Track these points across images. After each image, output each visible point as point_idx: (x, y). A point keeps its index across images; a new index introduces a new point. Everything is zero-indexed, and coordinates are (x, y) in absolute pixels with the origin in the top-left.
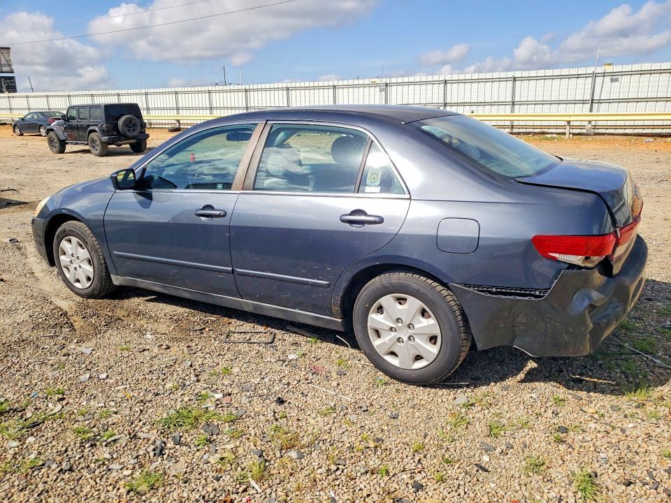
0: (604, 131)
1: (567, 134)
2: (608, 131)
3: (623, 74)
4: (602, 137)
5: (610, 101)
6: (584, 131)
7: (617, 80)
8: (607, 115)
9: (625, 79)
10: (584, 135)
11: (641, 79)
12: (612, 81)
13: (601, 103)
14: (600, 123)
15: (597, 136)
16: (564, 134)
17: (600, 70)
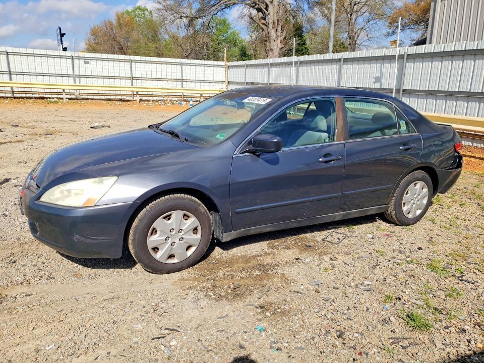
0: (86, 97)
1: (64, 99)
2: (89, 97)
3: (92, 59)
4: (87, 101)
5: (87, 77)
6: (73, 97)
7: (88, 63)
8: (86, 86)
9: (93, 62)
10: (74, 99)
11: (103, 64)
12: (85, 63)
13: (81, 77)
14: (82, 91)
15: (84, 101)
16: (62, 99)
17: (76, 54)
